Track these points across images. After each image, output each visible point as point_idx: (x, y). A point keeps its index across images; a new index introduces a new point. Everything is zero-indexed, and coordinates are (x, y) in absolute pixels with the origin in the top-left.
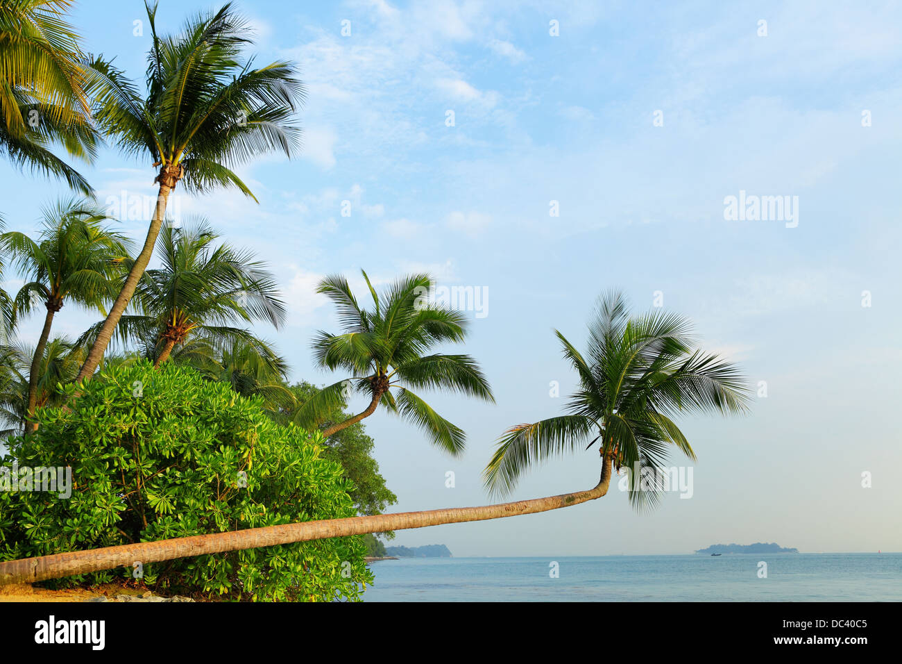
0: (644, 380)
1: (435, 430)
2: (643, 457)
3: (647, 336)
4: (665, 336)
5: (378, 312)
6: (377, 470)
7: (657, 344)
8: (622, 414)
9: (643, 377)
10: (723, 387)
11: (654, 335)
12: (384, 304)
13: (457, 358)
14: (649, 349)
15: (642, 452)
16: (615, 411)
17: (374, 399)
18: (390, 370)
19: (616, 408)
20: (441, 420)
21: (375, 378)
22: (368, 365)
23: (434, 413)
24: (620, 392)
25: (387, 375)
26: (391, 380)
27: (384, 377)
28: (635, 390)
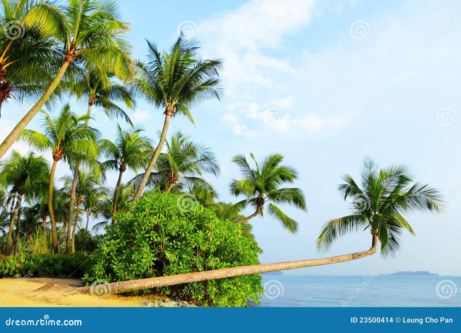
0: (390, 198)
1: (285, 222)
2: (390, 235)
3: (390, 176)
4: (399, 175)
5: (258, 169)
6: (254, 239)
7: (396, 179)
8: (380, 214)
9: (390, 196)
10: (432, 200)
11: (394, 175)
12: (261, 166)
13: (294, 189)
14: (391, 182)
15: (389, 232)
16: (377, 213)
17: (258, 208)
18: (265, 195)
19: (377, 211)
20: (287, 218)
21: (258, 199)
22: (254, 193)
23: (285, 215)
24: (379, 203)
25: (263, 197)
26: (265, 200)
27: (262, 199)
28: (386, 202)
